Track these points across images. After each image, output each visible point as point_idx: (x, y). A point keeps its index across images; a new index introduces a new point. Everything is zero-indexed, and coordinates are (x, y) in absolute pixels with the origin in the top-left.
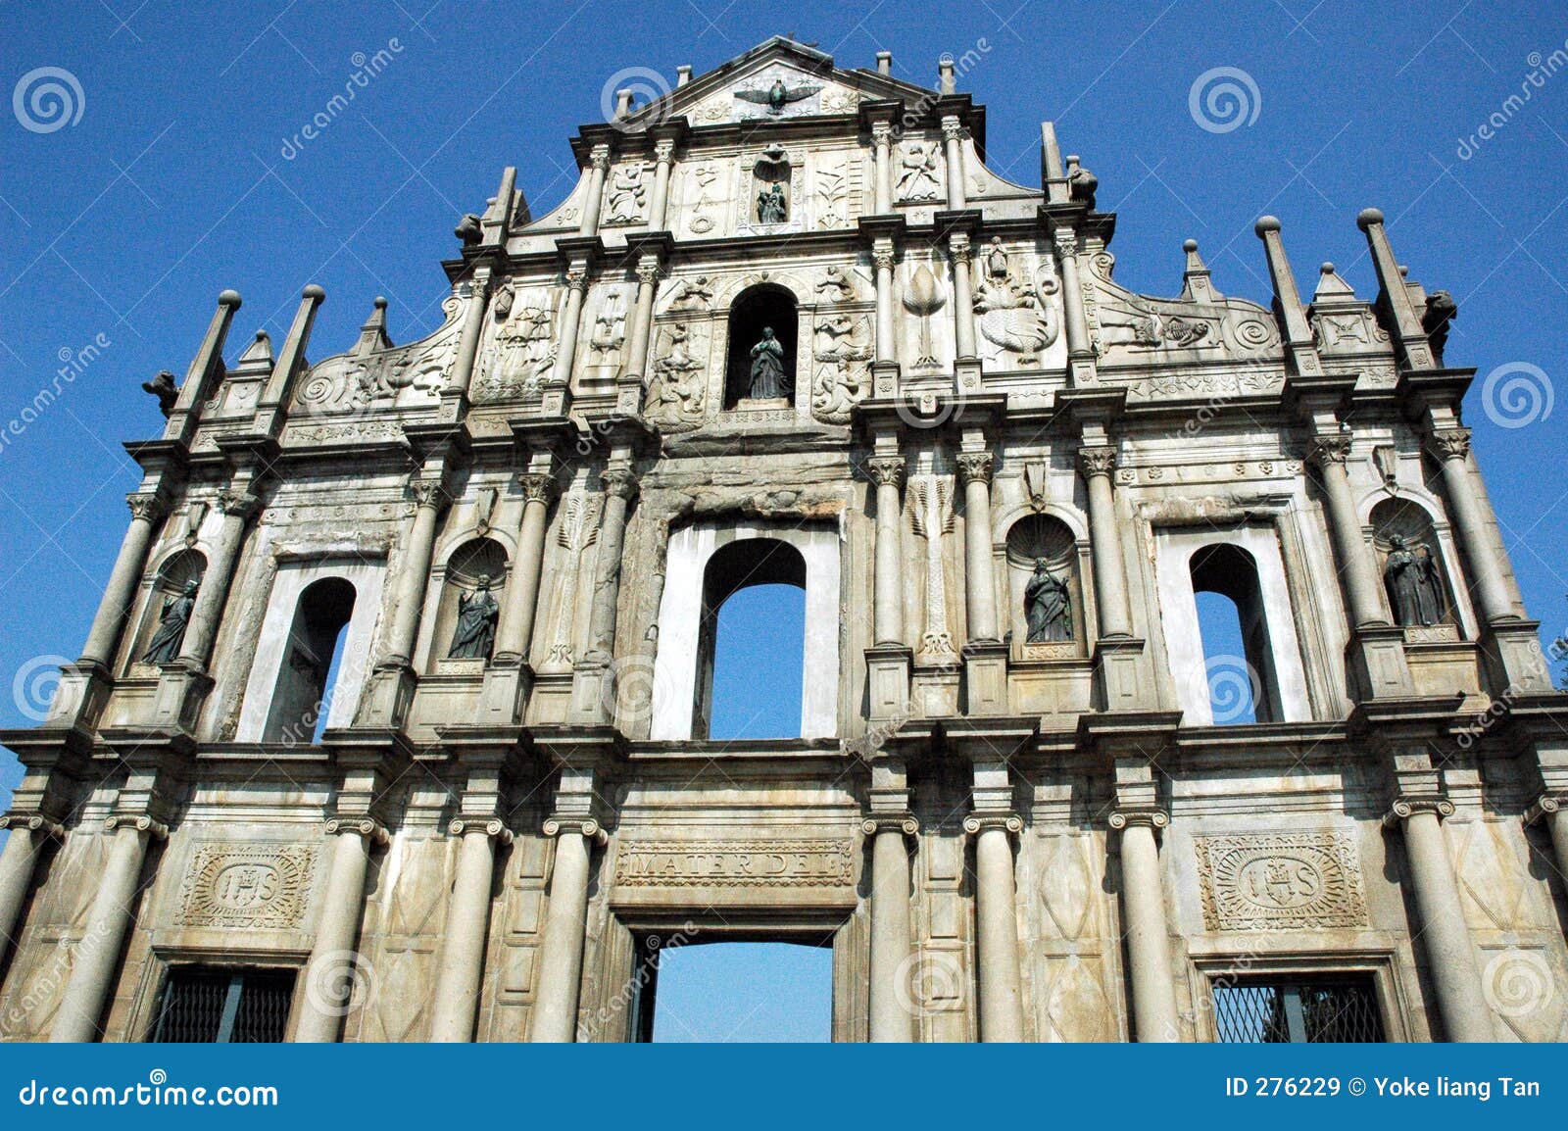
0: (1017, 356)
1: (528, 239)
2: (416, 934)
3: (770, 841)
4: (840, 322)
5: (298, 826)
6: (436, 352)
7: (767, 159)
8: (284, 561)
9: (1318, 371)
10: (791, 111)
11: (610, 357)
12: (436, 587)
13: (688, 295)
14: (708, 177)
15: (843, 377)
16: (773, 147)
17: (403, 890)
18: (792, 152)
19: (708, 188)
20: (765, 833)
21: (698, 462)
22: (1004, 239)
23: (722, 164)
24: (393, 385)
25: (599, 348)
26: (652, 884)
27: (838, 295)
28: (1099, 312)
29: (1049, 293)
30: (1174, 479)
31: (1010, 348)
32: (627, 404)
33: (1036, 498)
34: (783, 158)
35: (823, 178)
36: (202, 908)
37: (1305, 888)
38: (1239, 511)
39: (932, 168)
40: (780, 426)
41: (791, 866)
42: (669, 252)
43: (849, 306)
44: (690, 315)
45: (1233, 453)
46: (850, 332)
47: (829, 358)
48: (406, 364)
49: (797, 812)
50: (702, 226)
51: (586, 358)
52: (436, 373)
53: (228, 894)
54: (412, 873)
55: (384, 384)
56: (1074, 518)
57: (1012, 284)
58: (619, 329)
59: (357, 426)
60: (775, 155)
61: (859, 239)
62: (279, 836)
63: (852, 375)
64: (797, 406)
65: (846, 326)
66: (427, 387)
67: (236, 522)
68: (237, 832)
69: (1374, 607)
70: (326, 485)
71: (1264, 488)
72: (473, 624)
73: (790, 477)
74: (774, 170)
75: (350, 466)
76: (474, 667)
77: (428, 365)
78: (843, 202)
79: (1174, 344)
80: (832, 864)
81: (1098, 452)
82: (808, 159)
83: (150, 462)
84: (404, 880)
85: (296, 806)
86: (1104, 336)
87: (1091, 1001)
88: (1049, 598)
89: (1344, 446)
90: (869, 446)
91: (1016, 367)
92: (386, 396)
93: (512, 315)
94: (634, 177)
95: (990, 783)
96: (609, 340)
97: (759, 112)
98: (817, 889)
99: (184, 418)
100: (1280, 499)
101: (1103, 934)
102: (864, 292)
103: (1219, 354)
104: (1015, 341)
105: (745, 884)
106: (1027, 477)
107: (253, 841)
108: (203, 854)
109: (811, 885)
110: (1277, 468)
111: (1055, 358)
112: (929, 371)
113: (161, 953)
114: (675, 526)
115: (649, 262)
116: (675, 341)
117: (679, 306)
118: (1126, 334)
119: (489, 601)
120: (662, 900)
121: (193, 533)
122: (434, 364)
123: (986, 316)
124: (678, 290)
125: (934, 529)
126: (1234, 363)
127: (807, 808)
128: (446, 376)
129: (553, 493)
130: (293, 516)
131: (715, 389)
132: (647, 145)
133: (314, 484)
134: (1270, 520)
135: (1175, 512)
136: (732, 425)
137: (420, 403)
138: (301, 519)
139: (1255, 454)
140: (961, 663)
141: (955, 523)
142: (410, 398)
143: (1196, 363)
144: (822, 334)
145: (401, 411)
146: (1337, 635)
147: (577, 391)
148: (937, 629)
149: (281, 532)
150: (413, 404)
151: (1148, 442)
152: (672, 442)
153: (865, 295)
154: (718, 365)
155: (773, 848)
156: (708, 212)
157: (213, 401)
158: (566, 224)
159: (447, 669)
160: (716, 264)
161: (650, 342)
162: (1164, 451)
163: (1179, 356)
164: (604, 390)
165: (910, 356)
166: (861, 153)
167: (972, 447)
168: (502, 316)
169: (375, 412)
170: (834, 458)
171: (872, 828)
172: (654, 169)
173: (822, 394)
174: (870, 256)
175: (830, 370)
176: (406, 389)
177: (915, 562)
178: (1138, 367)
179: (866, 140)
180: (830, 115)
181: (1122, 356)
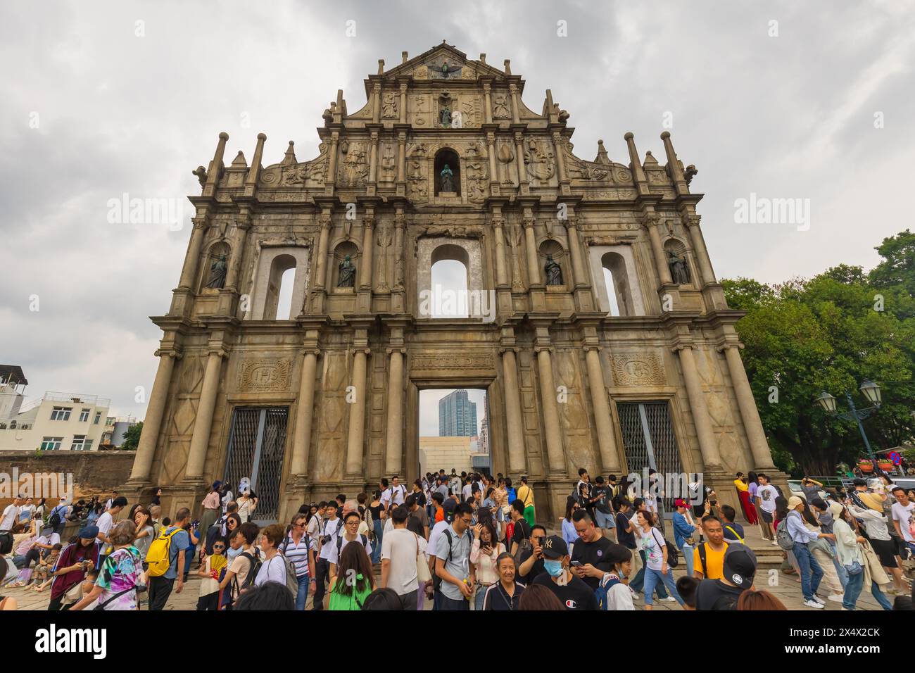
0: (539, 181)
1: (351, 121)
2: (337, 390)
3: (464, 354)
4: (476, 165)
5: (285, 352)
6: (319, 166)
7: (442, 96)
9: (648, 193)
10: (450, 77)
11: (390, 173)
12: (331, 260)
13: (418, 150)
14: (421, 101)
15: (478, 186)
16: (445, 91)
17: (330, 374)
18: (453, 94)
19: (421, 107)
20: (463, 351)
21: (427, 215)
22: (534, 135)
23: (426, 96)
24: (302, 178)
25: (385, 169)
26: (424, 370)
27: (474, 154)
28: (569, 166)
29: (551, 158)
30: (596, 229)
31: (538, 178)
32: (400, 193)
33: (550, 234)
34: (449, 96)
35: (465, 106)
36: (247, 384)
37: (647, 372)
38: (619, 241)
39: (506, 105)
40: (456, 202)
41: (472, 362)
42: (411, 132)
43: (479, 158)
44: (419, 158)
45: (617, 220)
46: (480, 169)
47: (473, 179)
48: (306, 170)
49: (474, 344)
50: (420, 122)
51: (381, 173)
52: (320, 175)
53: (258, 378)
54: (333, 367)
55: (299, 178)
56: (563, 241)
57: (538, 153)
58: (392, 162)
59: (289, 194)
60: (446, 94)
61: (482, 131)
62: (277, 355)
63: (482, 186)
64: (462, 195)
65: (479, 166)
66: (317, 180)
67: (243, 232)
68: (259, 355)
69: (666, 277)
70: (279, 217)
71: (628, 233)
72: (345, 275)
73: (462, 222)
74: (444, 100)
76: (349, 290)
77: (316, 171)
78: (474, 116)
79: (595, 179)
80: (488, 362)
81: (573, 219)
82: (459, 97)
83: (199, 204)
84: (330, 370)
85: (283, 343)
86: (571, 174)
87: (577, 409)
88: (553, 269)
89: (657, 220)
90: (491, 212)
91: (539, 185)
92: (300, 183)
93: (349, 153)
94: (392, 99)
95: (542, 334)
96: (389, 166)
97: (439, 76)
98: (482, 371)
99: (212, 187)
100: (633, 237)
101: (580, 386)
102: (484, 154)
103: (611, 183)
104: (540, 175)
105: (457, 369)
106: (546, 226)
107: (266, 358)
108: (245, 363)
109: (481, 369)
110: (632, 226)
111: (553, 183)
112: (509, 185)
113: (230, 402)
114: (420, 238)
115: (402, 135)
116: (415, 168)
117: (415, 154)
118: (578, 175)
119: (351, 265)
120: (429, 375)
121: (223, 235)
122: (319, 170)
123: (529, 166)
124: (414, 147)
125: (514, 244)
126: (617, 187)
127: (477, 342)
128: (325, 176)
129: (375, 226)
130: (266, 229)
131: (432, 188)
132: (396, 85)
133: (273, 217)
134: (629, 244)
135: (596, 240)
136: (439, 202)
137: (315, 186)
138: (270, 231)
139: (624, 221)
140: (528, 293)
141: (522, 241)
142: (310, 184)
143: (603, 187)
144: (469, 169)
145: (308, 189)
146: (654, 286)
147: (380, 186)
148: (517, 280)
149: (261, 236)
150: (312, 186)
151: (585, 215)
152: (418, 207)
153: (485, 154)
154: (432, 179)
155: (466, 356)
156: (421, 116)
157: (224, 180)
158: (366, 116)
159: (339, 291)
160: (427, 138)
161: (405, 168)
162: (593, 218)
163: (597, 184)
164: (390, 186)
165: (503, 179)
166: (479, 96)
167: (528, 214)
168: (345, 153)
169: (296, 189)
170: (477, 216)
171: (501, 350)
172: (400, 96)
173: (471, 190)
174: (486, 141)
175: (473, 183)
176: (307, 180)
177: (508, 256)
178: (583, 187)
179: (481, 92)
180: (466, 80)
181: (577, 183)
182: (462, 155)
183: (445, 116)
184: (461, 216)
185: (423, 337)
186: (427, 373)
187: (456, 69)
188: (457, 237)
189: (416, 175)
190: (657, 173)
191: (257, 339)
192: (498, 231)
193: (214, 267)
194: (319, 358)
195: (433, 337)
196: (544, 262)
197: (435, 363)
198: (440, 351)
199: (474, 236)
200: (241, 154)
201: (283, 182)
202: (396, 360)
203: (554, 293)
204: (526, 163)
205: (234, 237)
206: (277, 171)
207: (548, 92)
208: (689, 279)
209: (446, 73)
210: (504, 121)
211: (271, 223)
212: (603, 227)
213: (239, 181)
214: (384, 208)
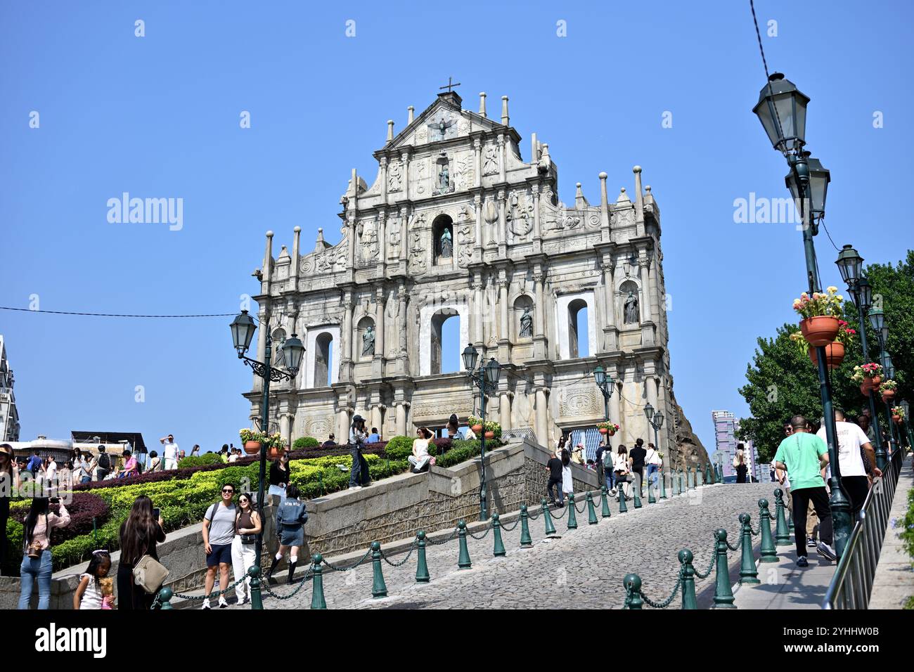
0: (519, 237)
1: (364, 200)
3: (451, 401)
4: (466, 229)
5: (328, 410)
6: (342, 249)
7: (441, 157)
8: (309, 329)
10: (448, 136)
11: (396, 248)
12: (355, 333)
13: (418, 221)
14: (421, 167)
15: (466, 250)
16: (443, 151)
18: (450, 153)
19: (422, 172)
20: (450, 399)
21: (426, 284)
22: (516, 190)
23: (425, 161)
24: (330, 263)
25: (392, 245)
27: (465, 218)
28: (545, 217)
29: (531, 211)
30: (563, 279)
31: (517, 234)
32: (402, 270)
33: (522, 290)
34: (446, 155)
35: (459, 165)
37: (586, 404)
38: (583, 288)
39: (495, 158)
40: (448, 269)
42: (411, 205)
43: (469, 222)
44: (418, 229)
45: (582, 268)
46: (469, 232)
47: (463, 244)
48: (333, 255)
49: (458, 392)
50: (421, 190)
51: (389, 249)
52: (343, 258)
53: (314, 430)
55: (327, 263)
56: (532, 295)
57: (519, 209)
58: (398, 237)
59: (321, 281)
60: (444, 154)
61: (469, 194)
62: (325, 413)
63: (469, 250)
64: (454, 262)
65: (468, 230)
66: (341, 264)
67: (292, 319)
68: (313, 413)
70: (316, 302)
71: (590, 280)
72: (367, 344)
73: (452, 288)
75: (323, 295)
77: (340, 255)
78: (466, 175)
79: (568, 228)
80: (467, 406)
81: (537, 275)
82: (454, 155)
83: (261, 301)
85: (328, 404)
91: (519, 242)
92: (329, 268)
93: (364, 234)
95: (503, 382)
96: (395, 242)
97: (437, 137)
98: (464, 413)
99: (267, 283)
100: (595, 283)
102: (473, 216)
103: (582, 231)
104: (519, 232)
106: (520, 282)
107: (318, 415)
108: (305, 420)
110: (595, 273)
111: (531, 238)
112: (492, 246)
114: (421, 306)
115: (404, 210)
116: (416, 240)
117: (416, 227)
119: (371, 336)
121: (279, 323)
122: (342, 254)
123: (510, 223)
124: (415, 220)
125: (493, 303)
126: (586, 234)
127: (461, 392)
128: (347, 259)
129: (384, 302)
130: (309, 313)
131: (430, 258)
132: (398, 155)
133: (312, 303)
134: (592, 290)
135: (563, 290)
136: (435, 271)
137: (340, 270)
138: (311, 315)
139: (588, 268)
140: (498, 346)
141: (499, 301)
142: (337, 268)
143: (574, 236)
144: (461, 234)
145: (335, 273)
147: (388, 262)
148: (494, 335)
149: (306, 319)
150: (337, 271)
151: (554, 267)
152: (418, 279)
154: (430, 249)
155: (452, 403)
156: (422, 183)
157: (275, 274)
158: (377, 193)
159: (362, 359)
160: (426, 207)
161: (408, 241)
162: (559, 270)
163: (570, 233)
164: (396, 261)
165: (486, 241)
166: (470, 152)
167: (502, 275)
168: (361, 234)
169: (326, 274)
170: (464, 280)
173: (460, 256)
174: (474, 201)
175: (463, 248)
176: (334, 265)
178: (556, 239)
179: (473, 147)
180: (461, 135)
181: (552, 234)
182: (455, 221)
184: (452, 282)
185: (421, 391)
186: (425, 418)
187: (451, 124)
188: (451, 302)
189: (417, 247)
190: (626, 212)
193: (277, 349)
197: (430, 410)
198: (434, 400)
199: (462, 300)
200: (284, 248)
201: (317, 270)
202: (400, 413)
203: (522, 344)
204: (508, 221)
205: (287, 322)
206: (312, 259)
209: (443, 130)
210: (492, 176)
211: (311, 308)
212: (569, 277)
213: (286, 273)
214: (389, 283)
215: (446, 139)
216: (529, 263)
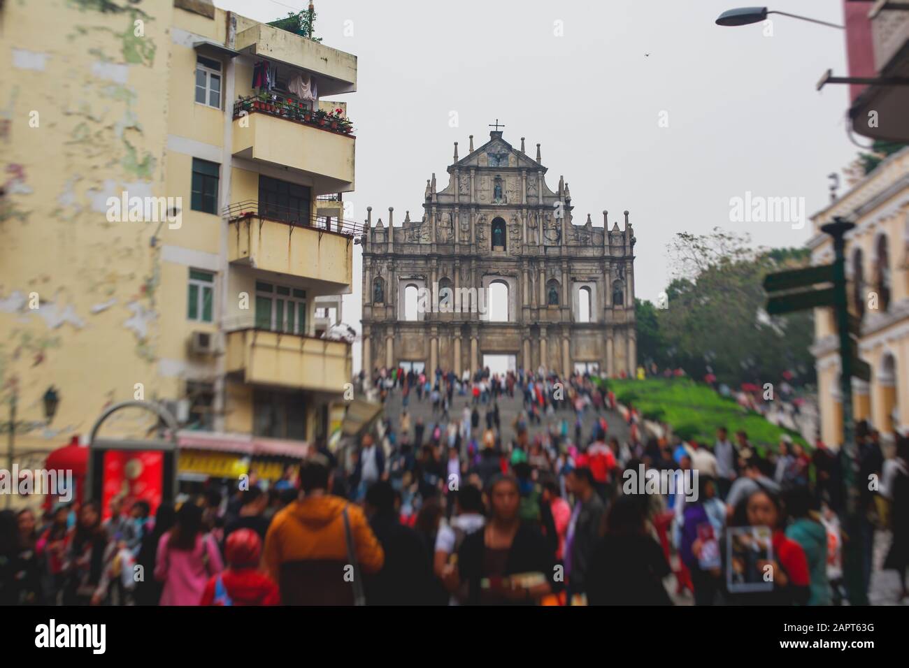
0: (550, 242)
3: (506, 339)
4: (515, 229)
5: (420, 336)
6: (426, 229)
8: (401, 280)
9: (608, 253)
10: (501, 164)
11: (466, 235)
13: (482, 219)
14: (483, 181)
15: (516, 244)
16: (498, 174)
17: (443, 347)
18: (502, 175)
19: (483, 186)
21: (488, 262)
23: (486, 177)
24: (417, 237)
25: (464, 232)
26: (487, 346)
27: (515, 223)
28: (568, 231)
29: (558, 226)
30: (578, 272)
31: (550, 240)
32: (473, 249)
33: (553, 275)
34: (500, 178)
35: (510, 185)
36: (404, 351)
37: (591, 349)
38: (590, 279)
39: (535, 186)
40: (503, 255)
41: (509, 343)
42: (478, 207)
43: (517, 225)
44: (482, 224)
45: (590, 268)
46: (518, 233)
47: (513, 239)
48: (419, 231)
49: (510, 335)
50: (484, 198)
51: (462, 235)
52: (427, 235)
53: (409, 348)
54: (444, 344)
56: (559, 279)
57: (551, 223)
58: (468, 227)
59: (411, 248)
60: (498, 176)
61: (520, 207)
62: (416, 338)
63: (518, 245)
64: (507, 250)
65: (517, 231)
66: (426, 239)
67: (392, 273)
68: (408, 337)
69: (608, 303)
70: (407, 262)
71: (595, 276)
73: (506, 267)
74: (498, 180)
75: (412, 258)
77: (425, 232)
78: (515, 194)
79: (582, 241)
80: (517, 343)
81: (565, 269)
82: (507, 179)
88: (553, 296)
89: (610, 269)
90: (522, 263)
91: (550, 245)
92: (416, 240)
93: (442, 220)
94: (466, 180)
95: (543, 332)
96: (466, 230)
97: (493, 164)
99: (370, 244)
100: (597, 278)
103: (591, 244)
104: (551, 238)
105: (502, 346)
106: (551, 270)
107: (411, 339)
108: (402, 341)
109: (513, 346)
110: (598, 272)
111: (558, 243)
112: (533, 244)
113: (398, 359)
114: (483, 275)
115: (473, 209)
116: (481, 232)
117: (480, 222)
118: (573, 237)
121: (379, 273)
123: (545, 232)
124: (480, 217)
125: (534, 281)
126: (593, 246)
127: (513, 334)
128: (430, 236)
129: (460, 269)
130: (401, 270)
131: (490, 245)
132: (468, 169)
133: (404, 262)
134: (595, 281)
135: (578, 279)
136: (494, 254)
137: (426, 243)
138: (404, 271)
139: (594, 268)
140: (538, 309)
141: (538, 280)
142: (422, 241)
143: (586, 246)
144: (511, 233)
145: (421, 245)
146: (603, 306)
147: (461, 243)
148: (534, 302)
149: (399, 274)
150: (423, 243)
151: (575, 264)
152: (484, 257)
153: (520, 223)
154: (490, 239)
155: (506, 341)
156: (484, 193)
157: (374, 238)
158: (451, 193)
160: (487, 210)
161: (475, 231)
162: (578, 266)
163: (583, 244)
164: (466, 243)
165: (530, 240)
166: (519, 178)
167: (542, 265)
168: (440, 220)
169: (414, 244)
170: (514, 264)
171: (523, 338)
172: (470, 178)
173: (512, 248)
174: (521, 213)
175: (513, 242)
177: (530, 288)
178: (574, 246)
179: (520, 175)
180: (511, 165)
181: (572, 243)
182: (508, 223)
183: (498, 193)
184: (506, 264)
185: (486, 331)
186: (488, 348)
187: (504, 156)
188: (503, 275)
189: (481, 237)
190: (617, 237)
191: (406, 330)
192: (526, 275)
193: (376, 291)
194: (438, 340)
195: (491, 330)
196: (549, 290)
197: (492, 343)
199: (512, 276)
200: (380, 220)
201: (407, 240)
202: (474, 344)
203: (552, 309)
204: (544, 230)
205: (385, 274)
206: (402, 232)
207: (562, 177)
208: (621, 303)
209: (498, 160)
210: (533, 199)
211: (403, 265)
212: (582, 272)
213: (382, 238)
214: (465, 258)
215: (500, 166)
216: (558, 259)
